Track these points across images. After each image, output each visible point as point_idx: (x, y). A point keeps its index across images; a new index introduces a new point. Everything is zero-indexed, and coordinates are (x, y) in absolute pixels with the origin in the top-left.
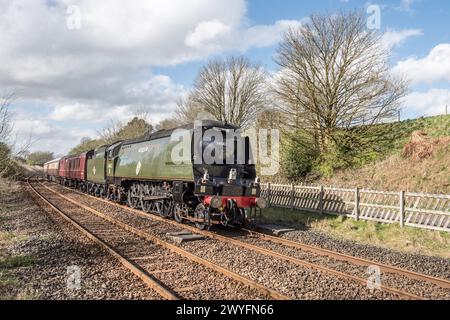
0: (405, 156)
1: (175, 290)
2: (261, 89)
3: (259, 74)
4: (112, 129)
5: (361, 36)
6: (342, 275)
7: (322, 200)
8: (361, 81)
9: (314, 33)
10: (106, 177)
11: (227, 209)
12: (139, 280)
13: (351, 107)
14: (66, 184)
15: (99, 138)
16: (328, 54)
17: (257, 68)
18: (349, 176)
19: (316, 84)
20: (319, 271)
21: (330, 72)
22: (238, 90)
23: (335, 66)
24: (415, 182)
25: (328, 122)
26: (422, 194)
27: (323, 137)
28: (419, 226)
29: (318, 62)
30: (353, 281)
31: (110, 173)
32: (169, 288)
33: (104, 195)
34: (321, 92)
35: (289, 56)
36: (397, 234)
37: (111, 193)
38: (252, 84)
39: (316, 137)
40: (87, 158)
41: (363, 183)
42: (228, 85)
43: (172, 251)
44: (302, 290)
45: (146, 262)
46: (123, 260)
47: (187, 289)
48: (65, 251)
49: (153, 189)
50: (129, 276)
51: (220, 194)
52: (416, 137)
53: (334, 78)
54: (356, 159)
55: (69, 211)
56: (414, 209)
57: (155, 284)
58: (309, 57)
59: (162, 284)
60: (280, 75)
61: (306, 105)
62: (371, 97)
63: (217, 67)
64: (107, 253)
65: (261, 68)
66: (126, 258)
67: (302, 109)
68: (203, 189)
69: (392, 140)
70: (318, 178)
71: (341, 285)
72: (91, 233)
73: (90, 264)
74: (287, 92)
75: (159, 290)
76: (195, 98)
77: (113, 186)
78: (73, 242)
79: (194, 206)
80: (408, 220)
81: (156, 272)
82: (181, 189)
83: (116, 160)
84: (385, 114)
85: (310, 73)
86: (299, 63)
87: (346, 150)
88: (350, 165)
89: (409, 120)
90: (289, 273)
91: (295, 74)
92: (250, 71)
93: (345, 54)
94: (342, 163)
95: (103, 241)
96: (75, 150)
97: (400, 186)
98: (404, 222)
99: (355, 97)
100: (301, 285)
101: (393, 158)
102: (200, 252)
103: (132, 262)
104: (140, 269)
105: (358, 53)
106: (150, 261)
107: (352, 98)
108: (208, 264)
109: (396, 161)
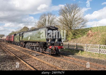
0: (87, 36)
1: (34, 67)
2: (55, 20)
3: (55, 17)
4: (19, 29)
5: (78, 9)
6: (73, 63)
7: (69, 46)
8: (78, 19)
9: (67, 8)
10: (20, 41)
11: (55, 50)
12: (25, 65)
13: (75, 25)
14: (8, 42)
15: (16, 31)
16: (70, 12)
17: (54, 16)
18: (75, 40)
19: (67, 19)
20: (68, 62)
21: (71, 17)
22: (50, 20)
23: (72, 15)
24: (89, 42)
25: (70, 28)
26: (91, 45)
27: (69, 31)
28: (90, 52)
29: (68, 14)
30: (75, 64)
31: (21, 39)
32: (32, 67)
33: (19, 45)
34: (69, 21)
35: (61, 13)
36: (85, 53)
37: (21, 45)
38: (53, 19)
39: (67, 32)
40: (14, 36)
41: (78, 42)
42: (47, 19)
43: (33, 58)
44: (64, 67)
45: (27, 60)
46: (21, 60)
47: (37, 67)
48: (7, 58)
49: (33, 44)
50: (23, 64)
51: (53, 46)
52: (90, 32)
53: (72, 18)
54: (76, 37)
55: (8, 49)
56: (89, 48)
57: (29, 66)
58: (66, 13)
59: (31, 66)
60: (59, 17)
61: (65, 24)
62: (80, 23)
63: (45, 15)
64: (18, 58)
65: (55, 16)
66: (22, 60)
67: (64, 25)
68: (49, 44)
69: (85, 32)
70: (68, 41)
71: (73, 65)
72: (14, 54)
73: (13, 61)
74: (61, 21)
75: (30, 67)
76: (39, 22)
77: (22, 43)
78: (9, 56)
79: (46, 49)
80: (88, 50)
81: (29, 63)
82: (42, 44)
83: (23, 36)
84: (83, 27)
85: (66, 17)
86: (64, 14)
87: (74, 34)
88: (75, 38)
89: (88, 28)
90: (61, 62)
91: (63, 17)
92: (52, 16)
93: (74, 13)
94: (73, 37)
95: (17, 56)
96: (10, 34)
97: (86, 43)
98: (87, 51)
99: (76, 22)
100: (64, 65)
101: (85, 36)
102: (40, 58)
103: (24, 61)
104: (26, 62)
105: (77, 13)
106: (28, 60)
107: (76, 23)
108: (42, 61)
109: (85, 37)
